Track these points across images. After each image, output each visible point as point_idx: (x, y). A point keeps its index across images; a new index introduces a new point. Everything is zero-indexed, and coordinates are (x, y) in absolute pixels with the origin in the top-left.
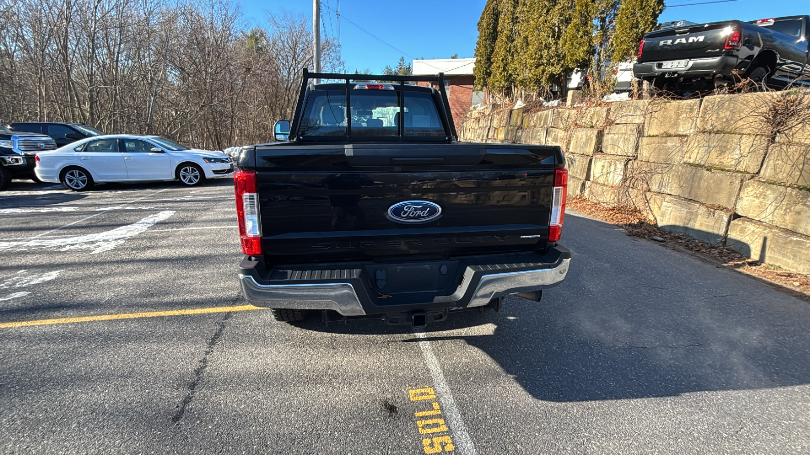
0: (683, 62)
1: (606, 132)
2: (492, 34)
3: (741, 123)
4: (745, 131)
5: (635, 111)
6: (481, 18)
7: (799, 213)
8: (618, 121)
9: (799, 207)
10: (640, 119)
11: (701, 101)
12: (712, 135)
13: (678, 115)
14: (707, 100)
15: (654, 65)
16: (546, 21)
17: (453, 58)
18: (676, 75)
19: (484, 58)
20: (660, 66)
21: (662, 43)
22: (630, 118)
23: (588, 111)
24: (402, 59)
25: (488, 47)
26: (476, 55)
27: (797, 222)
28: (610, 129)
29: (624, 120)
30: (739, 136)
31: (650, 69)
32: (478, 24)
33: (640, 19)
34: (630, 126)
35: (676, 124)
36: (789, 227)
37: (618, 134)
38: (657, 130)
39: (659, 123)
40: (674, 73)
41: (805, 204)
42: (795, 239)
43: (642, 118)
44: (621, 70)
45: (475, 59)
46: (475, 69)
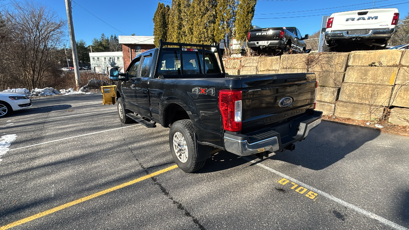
0: (266, 42)
1: (241, 70)
2: (163, 25)
3: (297, 64)
4: (298, 68)
5: (253, 61)
6: (154, 16)
7: (321, 95)
8: (245, 66)
9: (322, 92)
10: (255, 64)
11: (280, 57)
12: (287, 69)
13: (272, 62)
14: (283, 56)
15: (256, 42)
16: (201, 21)
17: (133, 35)
18: (264, 47)
19: (161, 36)
20: (258, 43)
21: (257, 34)
22: (251, 64)
23: (231, 62)
24: (103, 35)
25: (162, 31)
26: (154, 35)
27: (321, 98)
28: (243, 69)
29: (248, 65)
30: (297, 69)
31: (254, 44)
32: (153, 19)
33: (246, 24)
34: (253, 68)
35: (271, 66)
36: (319, 100)
37: (247, 71)
38: (264, 68)
39: (264, 65)
40: (264, 46)
41: (323, 91)
42: (322, 103)
43: (257, 64)
44: (234, 44)
45: (154, 37)
46: (154, 42)
